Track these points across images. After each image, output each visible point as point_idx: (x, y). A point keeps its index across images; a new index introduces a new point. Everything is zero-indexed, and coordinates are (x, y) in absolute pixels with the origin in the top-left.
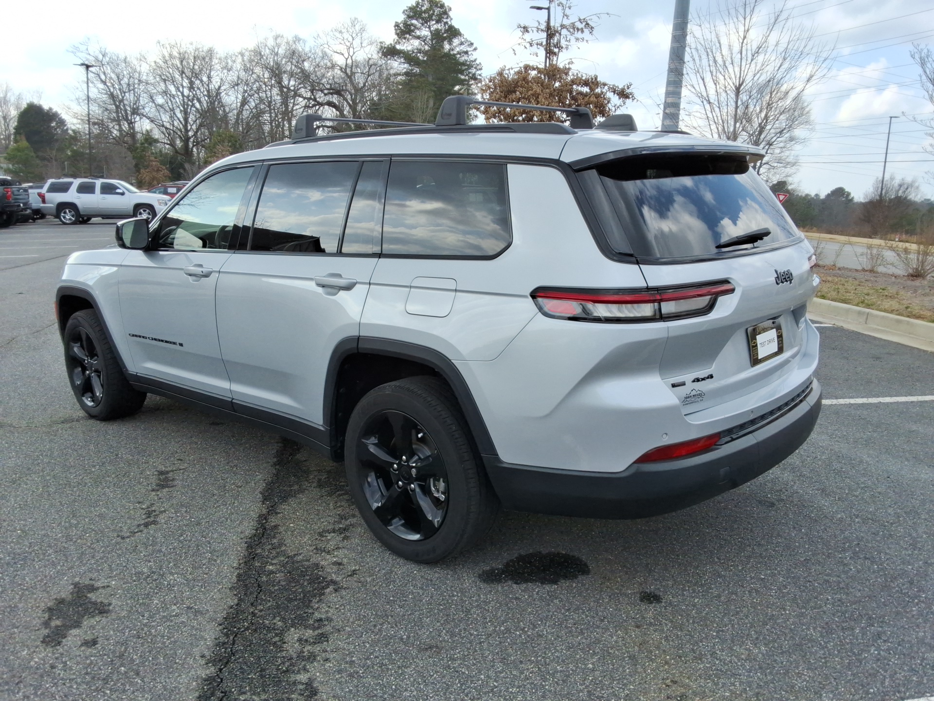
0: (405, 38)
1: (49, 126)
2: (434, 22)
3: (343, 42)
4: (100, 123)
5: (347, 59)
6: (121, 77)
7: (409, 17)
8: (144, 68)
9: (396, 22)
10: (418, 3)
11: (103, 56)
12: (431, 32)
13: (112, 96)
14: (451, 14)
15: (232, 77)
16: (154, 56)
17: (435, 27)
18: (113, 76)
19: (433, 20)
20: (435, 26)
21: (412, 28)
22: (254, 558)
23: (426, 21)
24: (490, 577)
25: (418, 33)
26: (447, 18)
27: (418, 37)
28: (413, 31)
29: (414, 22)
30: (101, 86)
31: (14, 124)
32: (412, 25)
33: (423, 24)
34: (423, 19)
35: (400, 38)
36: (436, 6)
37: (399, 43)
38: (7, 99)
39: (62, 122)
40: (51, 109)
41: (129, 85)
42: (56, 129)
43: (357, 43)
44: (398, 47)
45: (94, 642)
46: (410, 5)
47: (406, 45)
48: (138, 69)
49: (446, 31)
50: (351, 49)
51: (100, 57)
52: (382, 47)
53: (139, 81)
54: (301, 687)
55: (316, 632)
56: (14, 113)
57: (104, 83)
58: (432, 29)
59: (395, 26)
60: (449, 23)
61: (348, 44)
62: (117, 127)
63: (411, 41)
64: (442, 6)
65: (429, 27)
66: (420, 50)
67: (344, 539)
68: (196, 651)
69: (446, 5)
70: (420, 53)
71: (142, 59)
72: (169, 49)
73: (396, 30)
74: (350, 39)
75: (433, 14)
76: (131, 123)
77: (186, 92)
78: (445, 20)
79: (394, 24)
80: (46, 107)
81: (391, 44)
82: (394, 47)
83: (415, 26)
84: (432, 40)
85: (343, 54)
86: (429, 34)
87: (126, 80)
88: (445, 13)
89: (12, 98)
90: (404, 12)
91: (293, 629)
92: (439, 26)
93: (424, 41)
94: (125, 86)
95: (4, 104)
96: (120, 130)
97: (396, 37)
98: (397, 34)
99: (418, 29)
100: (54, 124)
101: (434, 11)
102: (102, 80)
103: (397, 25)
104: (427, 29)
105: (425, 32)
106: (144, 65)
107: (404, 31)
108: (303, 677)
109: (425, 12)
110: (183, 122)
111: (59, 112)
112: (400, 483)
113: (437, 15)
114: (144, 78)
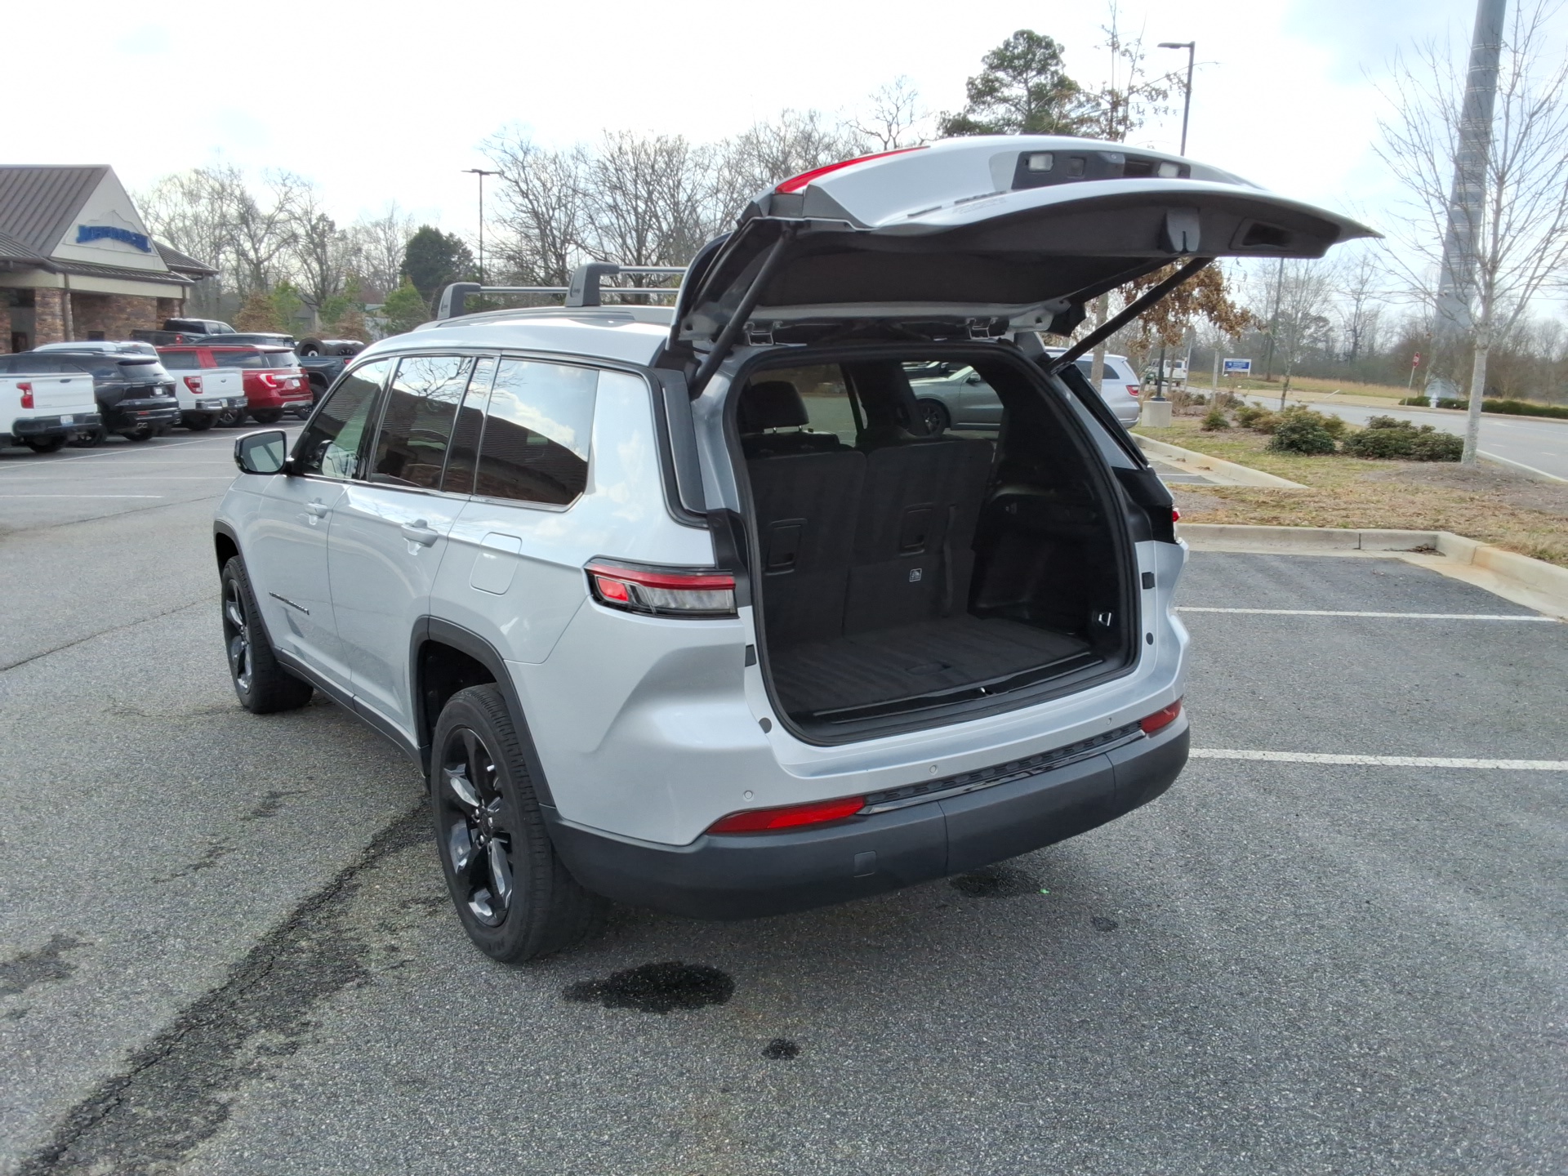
0: (984, 103)
1: (449, 262)
2: (1034, 73)
3: (881, 116)
4: (515, 257)
5: (886, 143)
6: (549, 185)
7: (992, 67)
8: (582, 171)
9: (970, 78)
10: (1007, 44)
11: (525, 153)
12: (1029, 90)
13: (535, 214)
14: (1062, 56)
15: (711, 179)
16: (599, 151)
17: (1036, 80)
18: (538, 184)
19: (1032, 70)
20: (1034, 79)
21: (997, 85)
22: (293, 928)
23: (1019, 72)
24: (581, 993)
25: (1006, 92)
26: (1057, 64)
27: (1005, 100)
28: (996, 90)
29: (1000, 74)
30: (519, 199)
31: (401, 258)
32: (997, 79)
33: (1014, 78)
34: (1014, 68)
35: (975, 102)
36: (1039, 45)
37: (974, 111)
38: (394, 221)
39: (467, 255)
40: (451, 235)
41: (559, 198)
42: (458, 266)
43: (903, 116)
44: (972, 118)
45: (22, 1014)
46: (994, 48)
47: (985, 113)
48: (573, 174)
49: (1055, 86)
50: (894, 127)
51: (520, 156)
52: (944, 120)
53: (574, 191)
54: (213, 1108)
55: (287, 1041)
56: (402, 242)
57: (525, 195)
58: (1030, 84)
59: (968, 84)
60: (1061, 72)
61: (890, 118)
62: (540, 263)
63: (995, 107)
64: (1049, 45)
65: (1026, 82)
66: (1009, 120)
67: (430, 914)
68: (127, 1043)
69: (1055, 43)
70: (1009, 125)
71: (579, 156)
72: (618, 139)
73: (969, 90)
74: (894, 111)
75: (1033, 60)
76: (561, 257)
77: (642, 206)
78: (1053, 69)
79: (966, 81)
80: (445, 233)
81: (959, 114)
82: (964, 118)
83: (1003, 84)
84: (1029, 103)
85: (879, 135)
86: (1026, 93)
87: (555, 190)
88: (1054, 56)
89: (400, 220)
90: (983, 60)
91: (263, 1031)
92: (1042, 79)
93: (1015, 106)
94: (554, 200)
95: (389, 228)
96: (547, 268)
97: (968, 102)
98: (971, 97)
99: (1006, 86)
100: (455, 259)
101: (1034, 55)
102: (521, 191)
103: (971, 83)
104: (1022, 85)
105: (1018, 91)
106: (582, 166)
107: (983, 92)
108: (224, 1097)
109: (1018, 57)
110: (635, 254)
111: (463, 240)
112: (482, 837)
113: (1040, 61)
114: (582, 185)
